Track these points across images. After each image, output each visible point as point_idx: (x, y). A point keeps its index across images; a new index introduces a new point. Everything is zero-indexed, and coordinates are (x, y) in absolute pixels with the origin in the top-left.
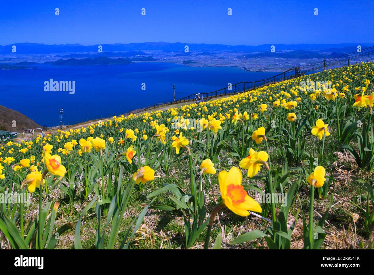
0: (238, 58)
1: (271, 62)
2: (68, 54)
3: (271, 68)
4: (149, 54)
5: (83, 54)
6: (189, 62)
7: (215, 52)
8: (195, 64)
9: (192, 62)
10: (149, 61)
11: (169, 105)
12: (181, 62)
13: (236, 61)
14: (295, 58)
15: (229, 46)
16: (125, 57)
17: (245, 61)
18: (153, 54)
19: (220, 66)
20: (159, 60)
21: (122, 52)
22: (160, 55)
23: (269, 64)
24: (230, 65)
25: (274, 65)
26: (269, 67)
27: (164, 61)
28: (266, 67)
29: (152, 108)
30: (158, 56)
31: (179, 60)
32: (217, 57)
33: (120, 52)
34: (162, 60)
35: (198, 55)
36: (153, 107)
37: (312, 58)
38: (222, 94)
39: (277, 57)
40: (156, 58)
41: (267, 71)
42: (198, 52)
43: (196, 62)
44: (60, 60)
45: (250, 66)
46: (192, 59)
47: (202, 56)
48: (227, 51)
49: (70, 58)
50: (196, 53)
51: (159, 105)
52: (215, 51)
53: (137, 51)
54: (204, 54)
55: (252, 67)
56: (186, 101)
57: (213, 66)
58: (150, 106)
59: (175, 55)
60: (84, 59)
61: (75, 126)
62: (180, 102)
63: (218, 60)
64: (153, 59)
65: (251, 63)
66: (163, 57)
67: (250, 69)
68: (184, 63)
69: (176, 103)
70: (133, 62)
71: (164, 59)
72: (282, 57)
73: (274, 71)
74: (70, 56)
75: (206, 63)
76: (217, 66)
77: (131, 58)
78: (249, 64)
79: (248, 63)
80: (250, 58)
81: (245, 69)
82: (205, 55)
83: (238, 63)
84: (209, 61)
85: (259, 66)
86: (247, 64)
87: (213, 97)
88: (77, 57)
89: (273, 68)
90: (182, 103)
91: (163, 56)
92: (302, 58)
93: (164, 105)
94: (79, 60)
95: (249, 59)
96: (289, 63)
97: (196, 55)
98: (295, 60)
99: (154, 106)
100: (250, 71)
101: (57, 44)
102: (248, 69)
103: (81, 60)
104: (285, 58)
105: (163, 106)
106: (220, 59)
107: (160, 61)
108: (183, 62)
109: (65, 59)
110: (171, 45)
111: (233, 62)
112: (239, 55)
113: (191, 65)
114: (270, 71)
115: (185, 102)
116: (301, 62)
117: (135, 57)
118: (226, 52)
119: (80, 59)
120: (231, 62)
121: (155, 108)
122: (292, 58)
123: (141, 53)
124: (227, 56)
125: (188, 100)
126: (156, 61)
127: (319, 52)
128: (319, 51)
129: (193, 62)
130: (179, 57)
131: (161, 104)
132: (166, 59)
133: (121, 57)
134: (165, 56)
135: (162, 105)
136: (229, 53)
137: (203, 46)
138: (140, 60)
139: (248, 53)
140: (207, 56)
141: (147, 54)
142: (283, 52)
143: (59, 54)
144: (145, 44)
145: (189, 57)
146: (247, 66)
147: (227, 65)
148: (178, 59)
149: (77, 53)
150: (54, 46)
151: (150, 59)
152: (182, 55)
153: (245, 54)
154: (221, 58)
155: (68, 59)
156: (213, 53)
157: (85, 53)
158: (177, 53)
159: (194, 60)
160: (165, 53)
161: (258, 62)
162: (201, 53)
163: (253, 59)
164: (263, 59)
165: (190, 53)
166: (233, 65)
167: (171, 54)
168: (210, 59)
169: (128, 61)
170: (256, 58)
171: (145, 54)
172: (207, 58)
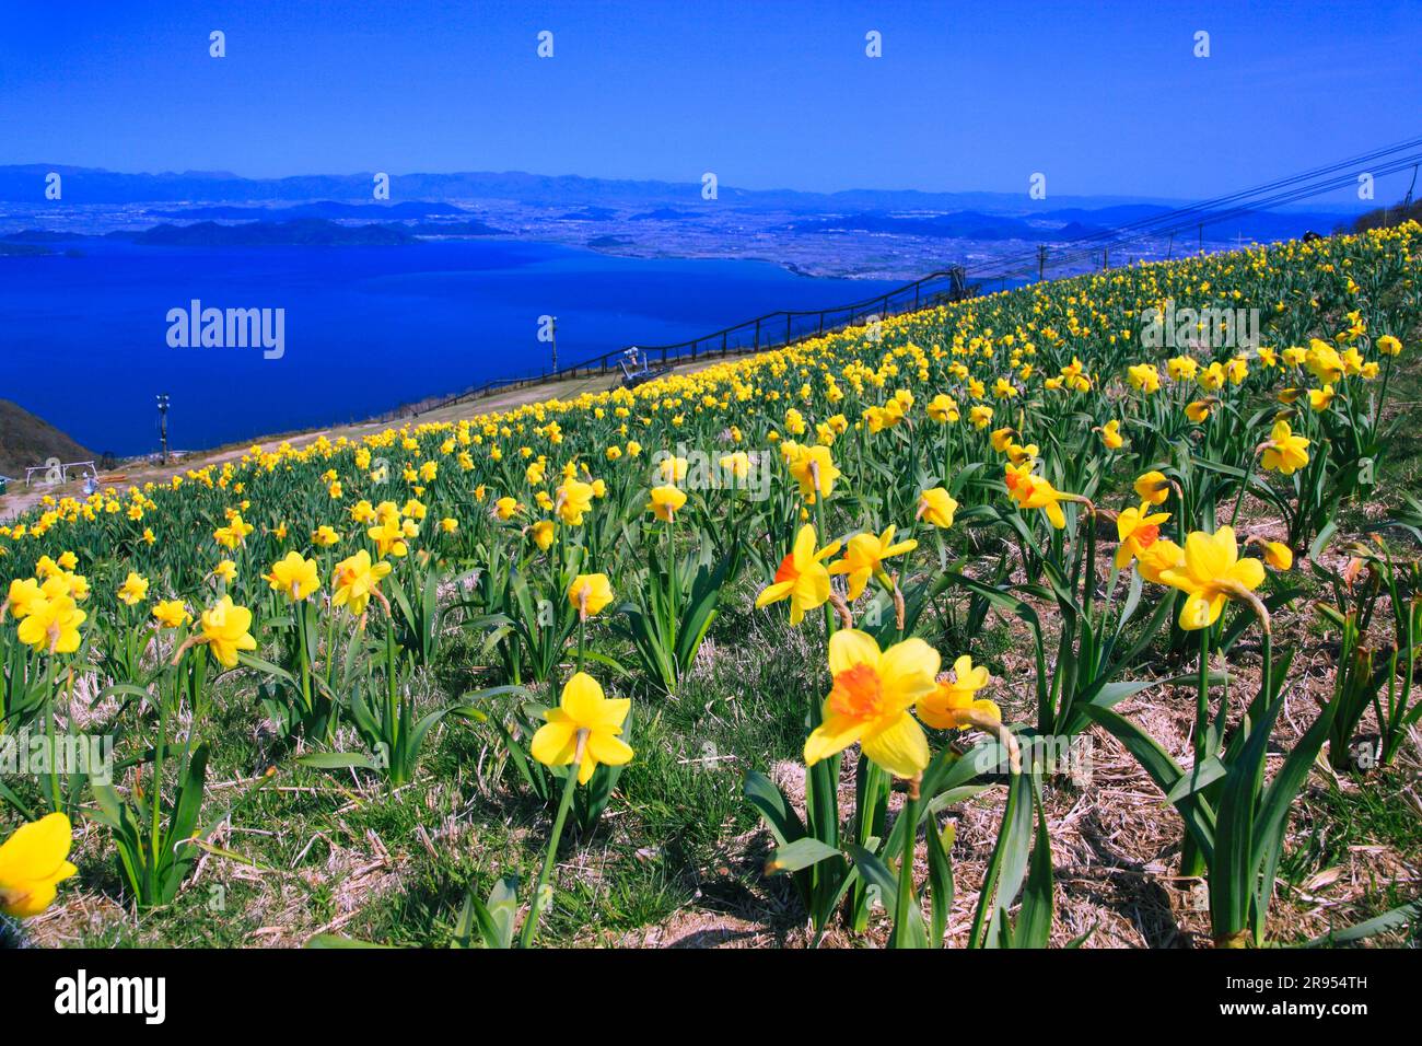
0: (769, 230)
1: (875, 247)
2: (193, 207)
3: (877, 266)
4: (474, 213)
5: (242, 206)
6: (607, 241)
7: (694, 209)
8: (628, 250)
9: (617, 243)
10: (470, 237)
11: (535, 385)
12: (581, 242)
13: (764, 241)
14: (952, 237)
16: (390, 222)
17: (792, 244)
18: (484, 212)
19: (708, 256)
20: (507, 232)
22: (510, 217)
23: (871, 253)
24: (744, 254)
25: (886, 257)
26: (871, 264)
27: (522, 238)
28: (862, 264)
29: (477, 396)
30: (502, 218)
31: (576, 233)
32: (702, 226)
34: (517, 232)
35: (637, 218)
36: (483, 392)
37: (1006, 237)
38: (714, 351)
39: (896, 233)
40: (497, 226)
41: (862, 276)
42: (639, 207)
43: (632, 243)
44: (163, 226)
45: (809, 259)
46: (619, 231)
47: (651, 223)
48: (732, 207)
49: (198, 221)
51: (502, 384)
52: (695, 205)
53: (432, 200)
54: (659, 215)
55: (815, 264)
56: (595, 374)
57: (689, 257)
58: (471, 389)
59: (560, 218)
60: (247, 226)
62: (574, 376)
63: (704, 236)
64: (488, 228)
65: (811, 250)
66: (518, 222)
67: (808, 268)
68: (589, 245)
69: (560, 380)
70: (418, 236)
71: (522, 231)
72: (914, 234)
73: (888, 278)
74: (196, 213)
75: (665, 247)
76: (701, 255)
77: (411, 223)
79: (801, 249)
80: (808, 232)
81: (794, 268)
82: (660, 220)
83: (770, 250)
84: (676, 240)
85: (837, 261)
86: (802, 253)
87: (684, 361)
88: (224, 218)
89: (884, 269)
90: (580, 378)
91: (519, 218)
92: (974, 236)
93: (518, 384)
94: (229, 228)
95: (805, 236)
96: (934, 251)
97: (631, 219)
98: (953, 243)
99: (486, 388)
100: (808, 275)
101: (155, 172)
102: (803, 269)
103: (238, 228)
104: (923, 235)
105: (515, 388)
106: (711, 232)
107: (511, 238)
108: (586, 242)
109: (183, 223)
110: (546, 182)
111: (754, 245)
112: (772, 220)
113: (612, 251)
114: (874, 276)
115: (589, 375)
116: (973, 250)
117: (426, 221)
118: (731, 210)
119: (232, 223)
120: (748, 246)
121: (487, 395)
122: (945, 236)
123: (443, 208)
124: (734, 224)
125: (599, 369)
126: (497, 237)
127: (1027, 221)
128: (1027, 217)
129: (620, 240)
130: (572, 224)
131: (511, 383)
132: (528, 231)
133: (375, 222)
134: (528, 220)
135: (511, 387)
136: (741, 214)
137: (654, 187)
138: (441, 230)
139: (803, 217)
140: (666, 224)
141: (468, 213)
142: (915, 215)
143: (159, 205)
144: (458, 178)
145: (608, 223)
146: (798, 260)
147: (733, 256)
148: (570, 230)
149: (224, 203)
150: (143, 177)
151: (476, 227)
152: (584, 218)
153: (793, 218)
154: (713, 231)
155: (191, 222)
156: (687, 214)
157: (251, 204)
158: (567, 212)
159: (623, 236)
160: (526, 211)
161: (834, 247)
162: (648, 212)
163: (817, 236)
164: (848, 238)
165: (613, 211)
166: (754, 254)
167: (547, 213)
168: (676, 232)
169: (402, 235)
170: (827, 233)
171: (459, 212)
172: (666, 230)
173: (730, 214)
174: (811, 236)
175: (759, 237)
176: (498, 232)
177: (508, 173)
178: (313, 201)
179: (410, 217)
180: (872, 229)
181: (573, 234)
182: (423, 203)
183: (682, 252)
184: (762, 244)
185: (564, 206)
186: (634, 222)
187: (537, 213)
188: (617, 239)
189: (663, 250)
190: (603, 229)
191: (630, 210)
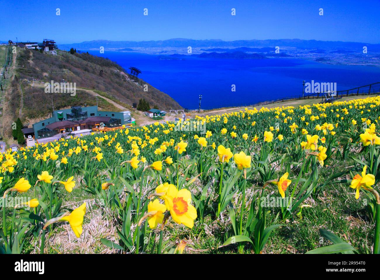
0: (376, 57)
6: (322, 59)
8: (329, 62)
10: (281, 57)
11: (297, 100)
13: (375, 60)
18: (286, 50)
19: (355, 64)
20: (292, 56)
21: (257, 47)
22: (293, 52)
24: (367, 64)
27: (296, 58)
29: (280, 101)
30: (291, 52)
31: (312, 56)
32: (353, 55)
33: (255, 47)
34: (295, 56)
36: (282, 101)
38: (354, 94)
40: (289, 54)
42: (333, 49)
43: (329, 60)
46: (326, 57)
47: (336, 54)
52: (352, 49)
54: (339, 52)
56: (315, 98)
57: (348, 64)
59: (308, 52)
61: (211, 111)
62: (309, 98)
63: (354, 58)
64: (287, 55)
66: (296, 53)
68: (316, 60)
69: (305, 99)
70: (267, 57)
71: (297, 56)
75: (340, 61)
76: (352, 64)
77: (266, 53)
82: (339, 53)
84: (344, 59)
87: (344, 96)
90: (310, 99)
91: (296, 52)
97: (330, 53)
99: (282, 100)
108: (315, 60)
110: (305, 42)
111: (371, 61)
113: (323, 62)
115: (313, 98)
117: (269, 53)
119: (220, 53)
121: (283, 101)
125: (317, 97)
126: (289, 58)
129: (326, 59)
130: (312, 54)
131: (290, 99)
133: (256, 53)
134: (298, 53)
135: (290, 100)
138: (274, 55)
140: (341, 54)
144: (280, 41)
145: (322, 54)
147: (363, 64)
148: (311, 56)
151: (283, 55)
152: (315, 52)
156: (349, 52)
159: (327, 58)
160: (298, 50)
162: (336, 51)
165: (324, 50)
166: (371, 64)
167: (304, 51)
168: (345, 57)
169: (263, 56)
172: (341, 56)
176: (290, 56)
177: (294, 39)
179: (265, 52)
182: (269, 48)
183: (345, 63)
185: (310, 49)
186: (331, 54)
187: (301, 51)
188: (325, 59)
189: (340, 62)
190: (321, 56)
191: (330, 50)
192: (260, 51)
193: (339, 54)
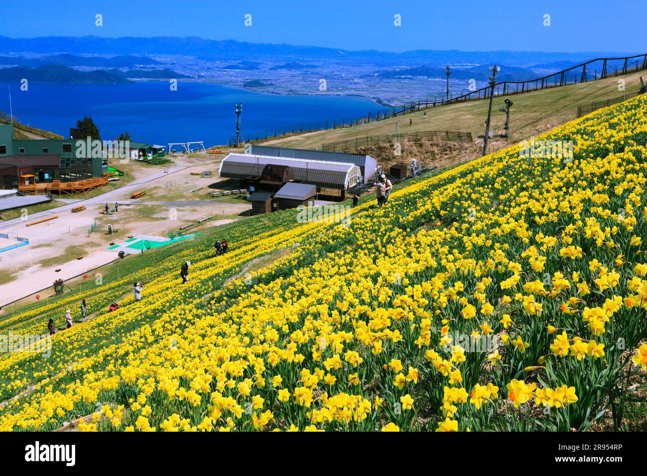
0: (361, 77)
1: (433, 88)
4: (166, 64)
6: (256, 83)
7: (312, 63)
8: (270, 89)
9: (263, 85)
12: (238, 84)
13: (359, 83)
15: (342, 50)
16: (110, 69)
17: (378, 86)
18: (173, 64)
19: (323, 93)
20: (188, 77)
22: (190, 67)
24: (346, 92)
25: (440, 94)
27: (199, 81)
30: (185, 68)
31: (235, 78)
32: (318, 74)
34: (196, 77)
35: (274, 68)
39: (445, 78)
40: (182, 73)
42: (276, 61)
43: (272, 84)
45: (390, 95)
46: (263, 78)
47: (284, 71)
48: (339, 62)
50: (271, 65)
52: (313, 61)
53: (137, 55)
54: (288, 66)
55: (393, 99)
57: (309, 94)
59: (224, 68)
64: (176, 73)
65: (390, 89)
66: (197, 70)
67: (389, 101)
68: (245, 86)
70: (129, 79)
71: (199, 76)
72: (458, 79)
75: (294, 87)
76: (318, 93)
77: (124, 70)
78: (386, 91)
79: (384, 89)
80: (388, 78)
81: (379, 101)
83: (363, 89)
84: (301, 83)
85: (408, 97)
86: (383, 91)
91: (196, 68)
95: (386, 80)
97: (270, 69)
100: (389, 106)
102: (386, 102)
104: (463, 79)
107: (193, 80)
108: (242, 84)
110: (214, 44)
111: (352, 86)
112: (364, 70)
113: (260, 90)
117: (134, 69)
118: (337, 64)
120: (348, 87)
122: (479, 80)
123: (146, 61)
124: (338, 73)
127: (533, 69)
129: (265, 83)
130: (233, 72)
132: (203, 77)
133: (100, 68)
134: (202, 69)
136: (342, 67)
137: (285, 49)
138: (146, 75)
139: (384, 68)
140: (294, 72)
141: (163, 64)
142: (458, 66)
144: (155, 40)
145: (256, 72)
146: (382, 96)
147: (339, 93)
148: (231, 76)
151: (168, 74)
152: (240, 68)
153: (377, 69)
156: (308, 66)
157: (13, 54)
158: (229, 64)
159: (266, 80)
160: (201, 63)
161: (405, 88)
162: (282, 64)
163: (393, 80)
164: (415, 82)
165: (258, 64)
166: (353, 92)
167: (214, 65)
168: (301, 78)
169: (119, 78)
170: (400, 78)
171: (157, 63)
172: (294, 76)
173: (336, 66)
174: (390, 80)
175: (355, 81)
178: (57, 54)
179: (124, 66)
180: (430, 75)
181: (233, 78)
182: (132, 57)
183: (305, 91)
184: (358, 86)
185: (227, 61)
186: (273, 71)
187: (209, 65)
188: (262, 82)
189: (293, 89)
190: (252, 76)
191: (269, 63)
192: (109, 65)
193: (290, 72)
